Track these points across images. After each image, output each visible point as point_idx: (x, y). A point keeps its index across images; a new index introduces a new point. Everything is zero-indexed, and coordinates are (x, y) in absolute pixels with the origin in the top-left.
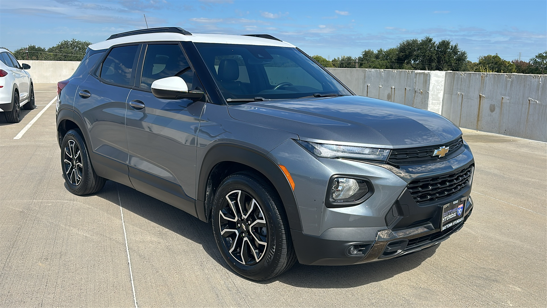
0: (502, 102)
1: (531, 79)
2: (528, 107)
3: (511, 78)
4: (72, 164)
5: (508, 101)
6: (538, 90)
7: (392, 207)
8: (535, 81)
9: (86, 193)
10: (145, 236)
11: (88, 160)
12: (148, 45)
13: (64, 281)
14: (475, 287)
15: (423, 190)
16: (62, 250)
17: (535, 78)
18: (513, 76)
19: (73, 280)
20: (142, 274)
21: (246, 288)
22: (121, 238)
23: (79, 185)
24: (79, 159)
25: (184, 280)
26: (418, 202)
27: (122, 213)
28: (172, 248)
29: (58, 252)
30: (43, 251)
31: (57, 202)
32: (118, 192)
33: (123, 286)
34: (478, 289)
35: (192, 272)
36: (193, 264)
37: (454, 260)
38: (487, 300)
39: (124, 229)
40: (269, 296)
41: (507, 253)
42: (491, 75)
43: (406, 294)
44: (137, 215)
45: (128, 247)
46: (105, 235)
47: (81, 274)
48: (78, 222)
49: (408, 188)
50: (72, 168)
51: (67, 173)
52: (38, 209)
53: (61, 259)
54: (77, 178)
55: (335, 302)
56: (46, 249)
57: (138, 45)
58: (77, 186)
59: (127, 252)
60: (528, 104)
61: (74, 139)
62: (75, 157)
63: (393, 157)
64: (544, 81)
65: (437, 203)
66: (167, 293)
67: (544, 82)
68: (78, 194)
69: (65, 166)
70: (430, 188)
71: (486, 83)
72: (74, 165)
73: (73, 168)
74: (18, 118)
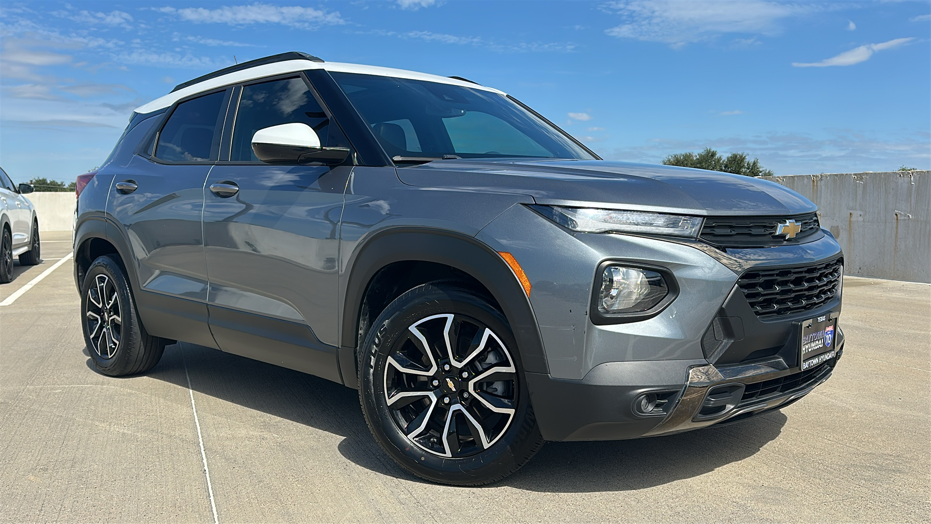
0: (850, 221)
1: (896, 179)
2: (895, 225)
3: (863, 180)
4: (102, 319)
5: (861, 219)
6: (910, 196)
7: (712, 322)
8: (904, 182)
9: (127, 371)
10: (237, 429)
11: (133, 310)
12: (244, 86)
13: (78, 502)
14: (863, 482)
15: (765, 292)
16: (75, 455)
17: (903, 176)
18: (866, 176)
19: (95, 499)
20: (231, 485)
21: (433, 499)
22: (190, 435)
23: (114, 357)
24: (115, 309)
25: (313, 492)
26: (757, 313)
27: (192, 399)
28: (287, 445)
29: (70, 458)
30: (39, 457)
31: (72, 387)
32: (186, 371)
33: (193, 505)
34: (869, 484)
35: (329, 479)
36: (329, 467)
37: (814, 444)
38: (890, 500)
39: (197, 421)
40: (478, 508)
41: (907, 431)
42: (828, 178)
43: (738, 496)
44: (221, 400)
45: (204, 447)
46: (159, 431)
47: (110, 490)
48: (108, 413)
49: (741, 286)
50: (101, 327)
51: (92, 336)
52: (34, 398)
53: (73, 469)
54: (110, 345)
55: (607, 514)
56: (45, 454)
57: (225, 90)
58: (110, 360)
59: (202, 454)
60: (896, 220)
61: (107, 273)
62: (107, 305)
63: (708, 231)
64: (919, 180)
65: (789, 319)
66: (281, 513)
67: (919, 182)
68: (111, 374)
69: (88, 324)
70: (778, 289)
71: (821, 191)
72: (105, 322)
73: (104, 327)
74: (9, 276)
